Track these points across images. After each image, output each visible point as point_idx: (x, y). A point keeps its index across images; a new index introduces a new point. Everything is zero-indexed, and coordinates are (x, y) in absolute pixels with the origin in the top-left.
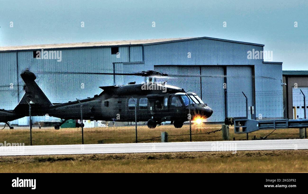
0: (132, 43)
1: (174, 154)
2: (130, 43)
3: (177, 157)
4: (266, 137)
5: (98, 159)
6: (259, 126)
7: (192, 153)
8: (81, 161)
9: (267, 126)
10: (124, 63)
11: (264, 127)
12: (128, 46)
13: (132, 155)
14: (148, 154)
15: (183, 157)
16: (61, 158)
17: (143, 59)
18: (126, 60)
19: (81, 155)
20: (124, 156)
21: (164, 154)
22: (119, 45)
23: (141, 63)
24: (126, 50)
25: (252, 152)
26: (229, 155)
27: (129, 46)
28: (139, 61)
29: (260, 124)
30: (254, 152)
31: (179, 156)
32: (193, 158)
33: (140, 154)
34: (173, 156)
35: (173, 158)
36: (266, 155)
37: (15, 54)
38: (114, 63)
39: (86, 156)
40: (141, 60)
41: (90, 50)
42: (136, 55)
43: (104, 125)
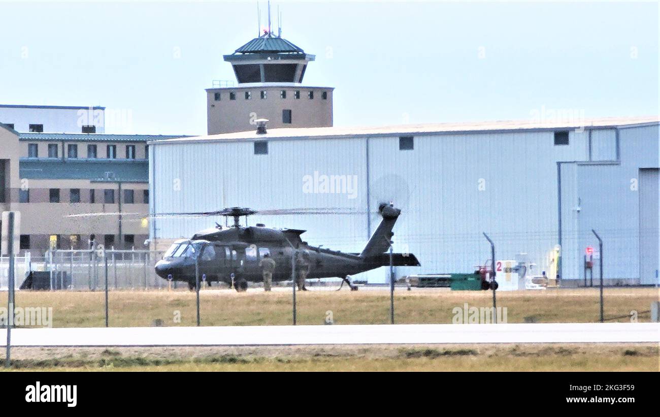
0: (596, 125)
2: (593, 124)
5: (523, 353)
8: (490, 356)
10: (579, 163)
12: (587, 130)
14: (623, 345)
17: (618, 155)
18: (584, 158)
19: (491, 345)
20: (575, 348)
22: (570, 128)
23: (612, 164)
24: (584, 136)
27: (590, 130)
28: (610, 159)
33: (608, 345)
37: (364, 141)
38: (559, 164)
39: (501, 346)
40: (614, 158)
41: (511, 136)
42: (604, 148)
43: (537, 285)
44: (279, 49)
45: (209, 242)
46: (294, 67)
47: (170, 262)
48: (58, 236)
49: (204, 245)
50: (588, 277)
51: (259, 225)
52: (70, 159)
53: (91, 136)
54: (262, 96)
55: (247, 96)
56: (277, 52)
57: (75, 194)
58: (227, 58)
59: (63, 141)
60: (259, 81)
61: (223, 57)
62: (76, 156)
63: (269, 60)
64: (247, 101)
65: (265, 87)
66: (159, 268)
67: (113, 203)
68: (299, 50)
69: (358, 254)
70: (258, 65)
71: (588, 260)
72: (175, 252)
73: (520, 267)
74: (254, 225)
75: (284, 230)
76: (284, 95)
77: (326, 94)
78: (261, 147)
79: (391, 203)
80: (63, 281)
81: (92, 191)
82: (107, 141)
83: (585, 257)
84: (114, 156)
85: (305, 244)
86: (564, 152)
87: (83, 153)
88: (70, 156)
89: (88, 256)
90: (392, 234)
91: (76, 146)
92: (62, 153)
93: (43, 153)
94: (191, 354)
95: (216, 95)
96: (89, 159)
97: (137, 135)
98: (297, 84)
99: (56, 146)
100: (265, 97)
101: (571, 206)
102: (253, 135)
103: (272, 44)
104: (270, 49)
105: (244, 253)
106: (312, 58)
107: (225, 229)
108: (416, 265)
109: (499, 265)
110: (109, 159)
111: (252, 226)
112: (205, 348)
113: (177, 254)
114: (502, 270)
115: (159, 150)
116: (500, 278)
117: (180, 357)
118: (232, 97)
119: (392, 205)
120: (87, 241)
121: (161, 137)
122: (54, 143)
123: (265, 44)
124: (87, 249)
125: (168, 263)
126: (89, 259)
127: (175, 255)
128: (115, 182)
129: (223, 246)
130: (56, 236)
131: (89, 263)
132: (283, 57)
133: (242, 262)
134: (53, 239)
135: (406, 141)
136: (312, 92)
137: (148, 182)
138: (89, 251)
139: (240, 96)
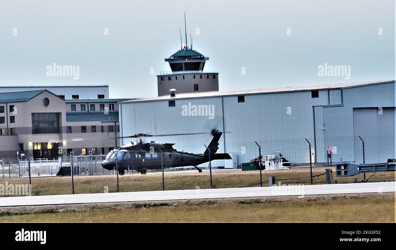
0: (331, 87)
1: (265, 198)
2: (330, 87)
3: (266, 201)
4: (367, 180)
5: (191, 204)
6: (360, 169)
7: (281, 197)
8: (175, 206)
9: (367, 169)
10: (323, 106)
11: (363, 171)
12: (327, 90)
13: (225, 200)
14: (239, 199)
15: (272, 201)
16: (157, 204)
17: (342, 102)
18: (325, 103)
19: (177, 201)
20: (216, 201)
21: (255, 199)
22: (319, 89)
23: (339, 106)
24: (326, 93)
25: (338, 196)
26: (316, 199)
27: (329, 90)
28: (338, 104)
29: (360, 167)
30: (340, 195)
31: (269, 200)
32: (281, 201)
33: (232, 199)
34: (262, 201)
35: (262, 202)
36: (351, 198)
37: (221, 99)
38: (313, 107)
39: (181, 201)
40: (340, 104)
41: (291, 94)
42: (335, 99)
43: (285, 167)
44: (191, 55)
45: (127, 151)
46: (199, 63)
47: (108, 161)
48: (86, 149)
49: (125, 152)
50: (330, 161)
51: (152, 142)
52: (92, 111)
53: (102, 100)
54: (184, 78)
55: (177, 78)
56: (190, 56)
57: (94, 128)
58: (166, 60)
59: (88, 103)
60: (182, 70)
61: (164, 60)
62: (95, 110)
63: (187, 61)
64: (177, 80)
65: (185, 74)
66: (103, 164)
67: (113, 132)
68: (201, 55)
69: (202, 154)
70: (181, 63)
71: (329, 153)
72: (110, 156)
73: (276, 158)
74: (149, 142)
75: (164, 144)
76: (194, 77)
77: (215, 76)
78: (172, 103)
79: (217, 129)
80: (77, 171)
81: (102, 127)
82: (110, 102)
83: (328, 152)
84: (113, 109)
85: (175, 150)
86: (316, 101)
87: (97, 108)
88: (91, 110)
89: (89, 159)
90: (218, 144)
91: (94, 105)
92: (88, 109)
93: (78, 109)
94: (33, 209)
95: (161, 78)
96: (101, 111)
97: (124, 99)
98: (200, 72)
99: (85, 105)
100: (185, 78)
101: (320, 127)
102: (169, 97)
103: (188, 53)
104: (187, 55)
105: (145, 155)
106: (208, 59)
107: (135, 144)
108: (230, 159)
109: (267, 157)
110: (110, 111)
111: (148, 142)
112: (41, 206)
113: (112, 157)
114: (268, 160)
115: (123, 106)
116: (266, 164)
117: (28, 211)
118: (170, 79)
119: (218, 130)
120: (89, 151)
121: (124, 100)
122: (83, 104)
123: (185, 53)
124: (89, 155)
125: (107, 161)
126: (90, 160)
127: (111, 158)
128: (113, 122)
129: (134, 153)
130: (85, 149)
131: (90, 162)
132: (194, 59)
133: (144, 160)
134: (84, 150)
135: (241, 98)
136: (208, 75)
137: (119, 122)
138: (90, 156)
139: (173, 78)
